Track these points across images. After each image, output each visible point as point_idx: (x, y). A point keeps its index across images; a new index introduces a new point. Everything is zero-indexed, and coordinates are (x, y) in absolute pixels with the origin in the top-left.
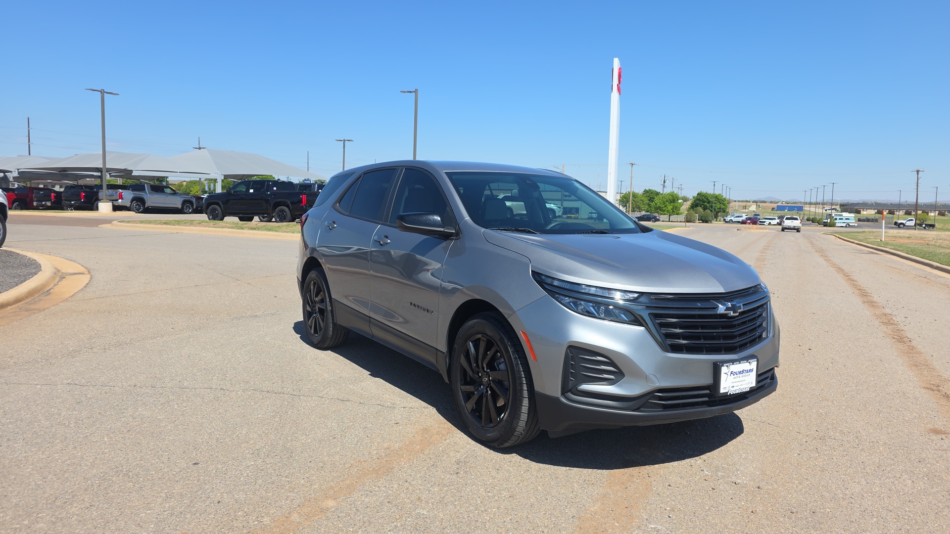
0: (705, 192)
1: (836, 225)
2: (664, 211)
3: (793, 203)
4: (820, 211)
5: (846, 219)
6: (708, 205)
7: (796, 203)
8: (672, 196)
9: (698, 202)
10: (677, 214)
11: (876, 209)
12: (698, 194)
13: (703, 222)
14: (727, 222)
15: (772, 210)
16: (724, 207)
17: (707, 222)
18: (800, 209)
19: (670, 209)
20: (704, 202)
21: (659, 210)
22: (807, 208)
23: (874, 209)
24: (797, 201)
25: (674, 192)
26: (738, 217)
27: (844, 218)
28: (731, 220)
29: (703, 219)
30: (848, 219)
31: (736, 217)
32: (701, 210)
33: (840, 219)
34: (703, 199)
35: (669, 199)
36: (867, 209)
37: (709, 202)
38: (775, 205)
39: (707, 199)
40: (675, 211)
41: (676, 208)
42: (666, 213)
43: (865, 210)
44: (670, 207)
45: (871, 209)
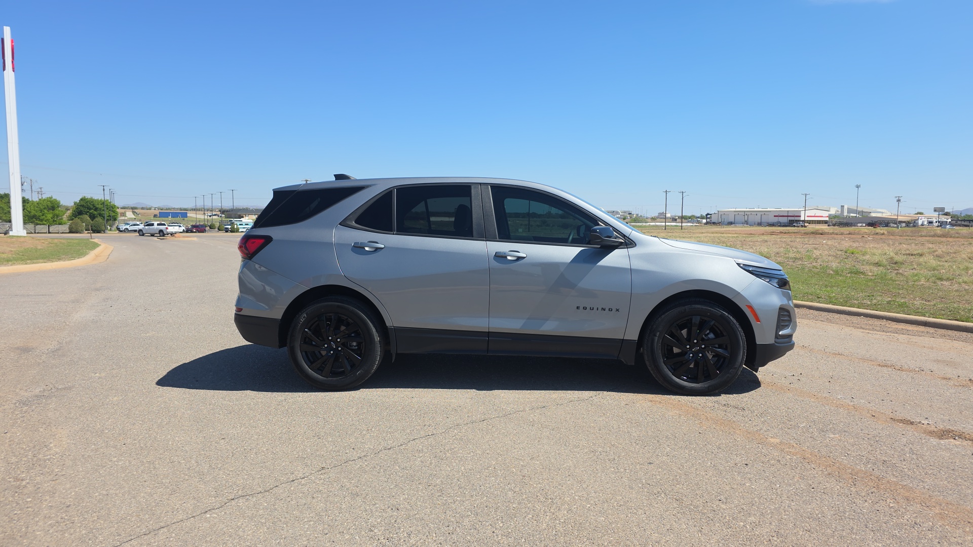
0: (89, 197)
1: (240, 231)
2: (42, 220)
3: (167, 209)
4: (202, 217)
5: (246, 224)
6: (95, 212)
7: (169, 209)
8: (50, 202)
9: (82, 209)
10: (60, 224)
11: (256, 214)
12: (82, 200)
13: (94, 233)
14: (122, 231)
15: (154, 217)
16: (114, 214)
17: (99, 232)
18: (184, 215)
19: (50, 218)
20: (90, 209)
21: (34, 219)
22: (191, 215)
23: (255, 215)
24: (170, 207)
25: (52, 198)
26: (134, 225)
27: (244, 224)
28: (127, 229)
29: (94, 228)
30: (248, 224)
31: (131, 225)
32: (88, 218)
33: (240, 224)
34: (87, 205)
35: (48, 206)
36: (249, 215)
37: (96, 209)
38: (157, 212)
39: (93, 205)
40: (56, 221)
41: (58, 216)
42: (45, 223)
43: (247, 215)
44: (49, 216)
45: (252, 214)
